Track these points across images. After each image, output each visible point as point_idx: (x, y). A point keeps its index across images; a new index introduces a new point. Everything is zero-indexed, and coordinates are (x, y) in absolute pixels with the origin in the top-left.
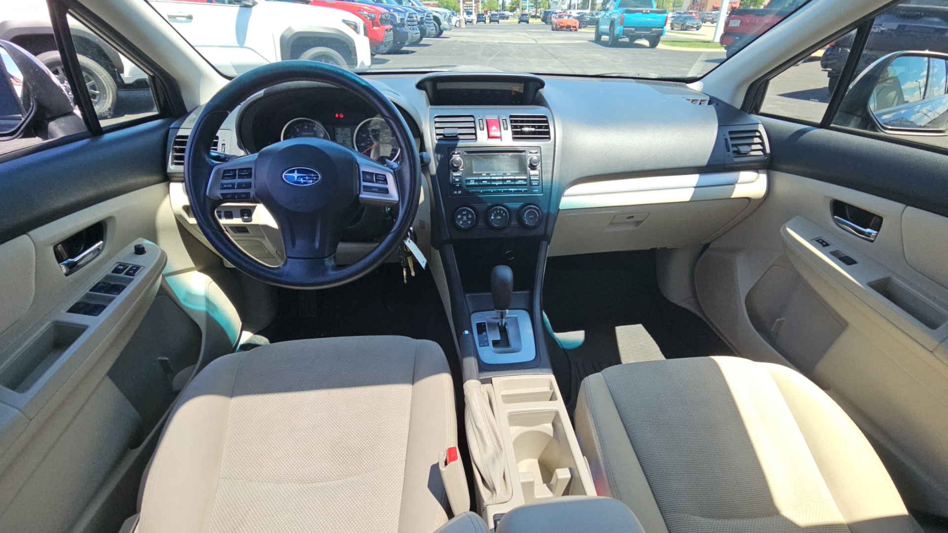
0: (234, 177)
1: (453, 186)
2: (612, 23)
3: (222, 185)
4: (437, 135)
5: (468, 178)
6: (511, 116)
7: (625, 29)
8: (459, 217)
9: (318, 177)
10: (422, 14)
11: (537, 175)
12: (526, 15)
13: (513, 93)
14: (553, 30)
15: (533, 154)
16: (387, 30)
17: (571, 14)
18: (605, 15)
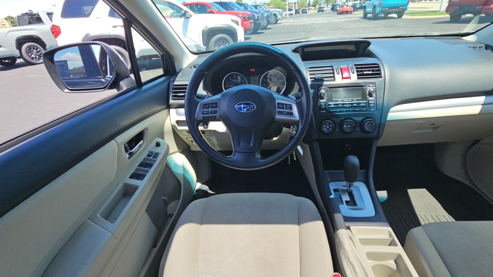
0: (208, 108)
1: (320, 108)
2: (374, 7)
3: (203, 112)
4: (311, 78)
5: (330, 103)
6: (355, 65)
7: (382, 9)
8: (324, 126)
9: (254, 107)
10: (268, 13)
11: (373, 100)
12: (322, 8)
13: (349, 51)
14: (338, 14)
15: (371, 87)
16: (251, 23)
17: (348, 4)
18: (370, 3)
